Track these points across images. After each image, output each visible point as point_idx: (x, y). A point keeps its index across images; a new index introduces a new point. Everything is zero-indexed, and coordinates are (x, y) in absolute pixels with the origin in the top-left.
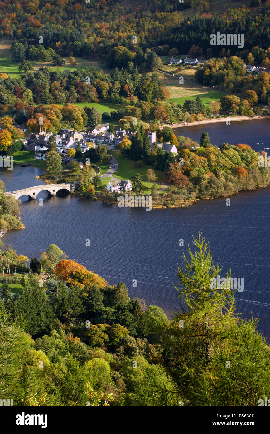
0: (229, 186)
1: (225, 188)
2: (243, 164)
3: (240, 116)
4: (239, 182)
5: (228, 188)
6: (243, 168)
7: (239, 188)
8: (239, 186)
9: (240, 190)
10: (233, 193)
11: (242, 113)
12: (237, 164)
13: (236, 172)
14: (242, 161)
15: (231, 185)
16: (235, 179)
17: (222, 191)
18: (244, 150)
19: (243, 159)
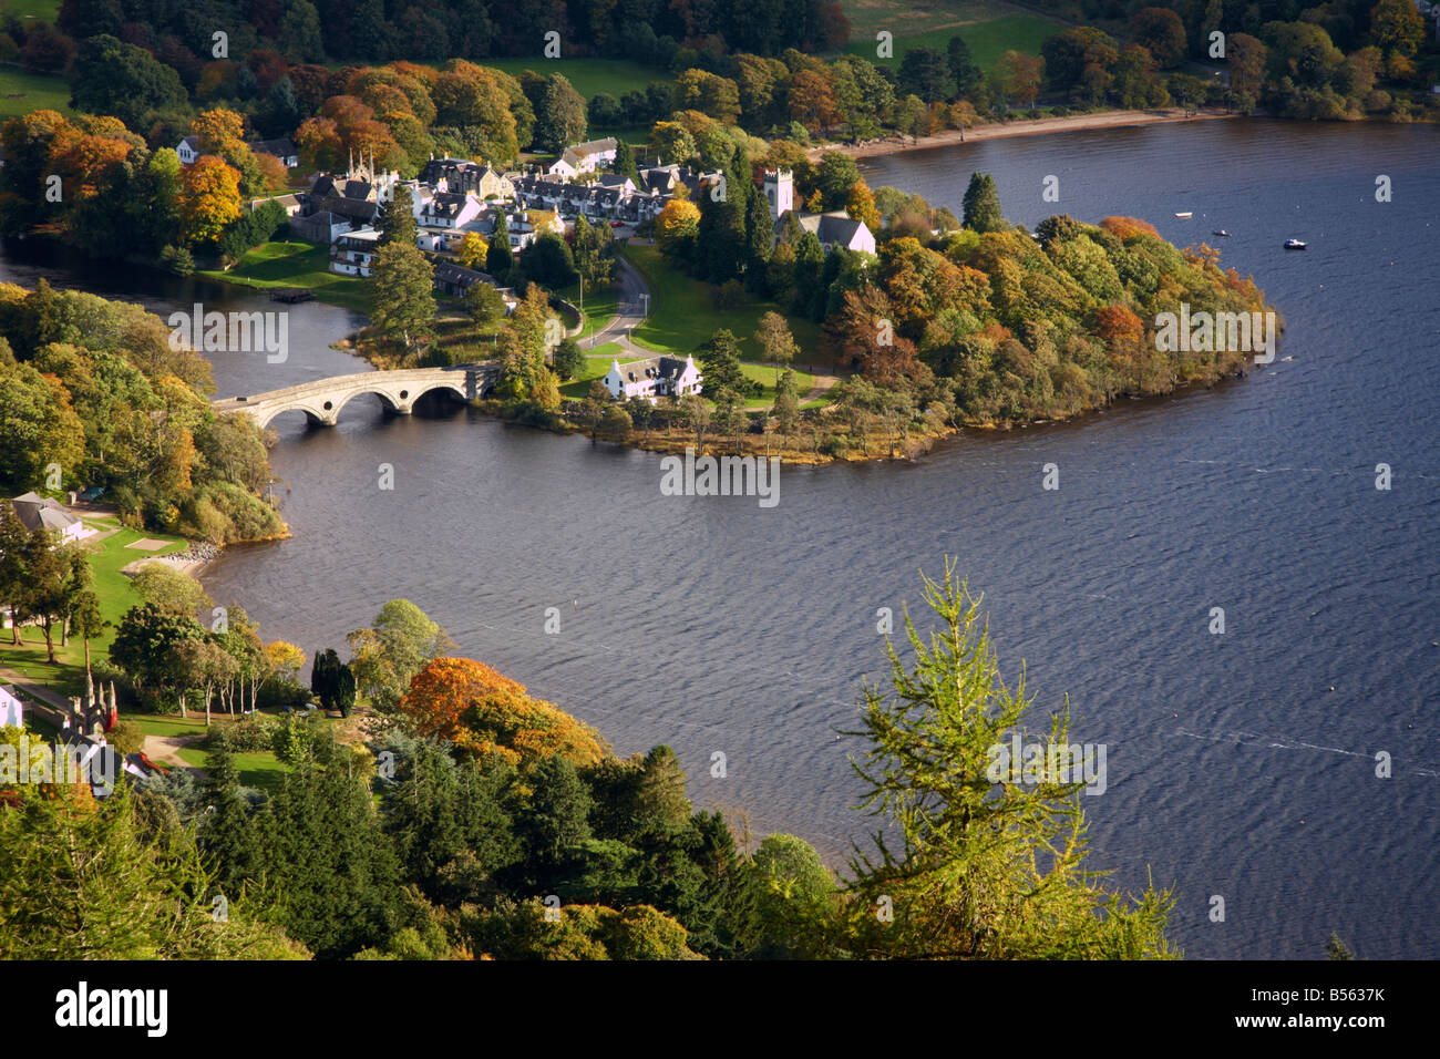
0: (1070, 377)
1: (1058, 386)
2: (1128, 296)
3: (1119, 112)
4: (1110, 365)
5: (1067, 385)
6: (1126, 310)
7: (1110, 387)
8: (1110, 377)
9: (1113, 395)
10: (1088, 405)
11: (1127, 99)
12: (1103, 296)
13: (1098, 324)
14: (1125, 282)
15: (1082, 373)
16: (1096, 350)
17: (1048, 396)
18: (1129, 243)
19: (1125, 276)
